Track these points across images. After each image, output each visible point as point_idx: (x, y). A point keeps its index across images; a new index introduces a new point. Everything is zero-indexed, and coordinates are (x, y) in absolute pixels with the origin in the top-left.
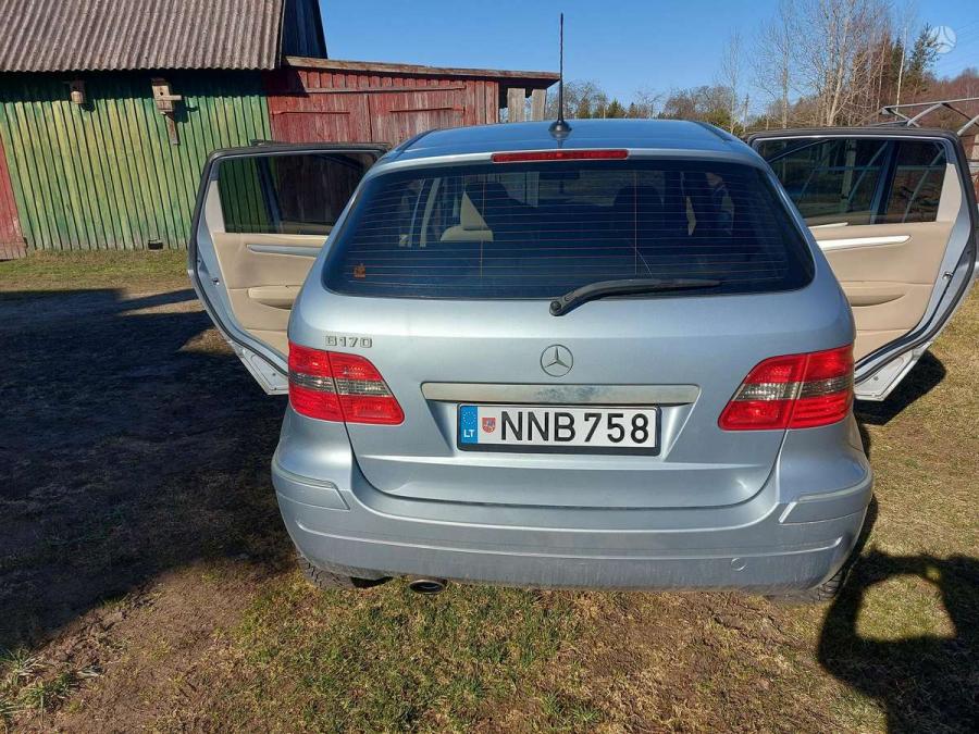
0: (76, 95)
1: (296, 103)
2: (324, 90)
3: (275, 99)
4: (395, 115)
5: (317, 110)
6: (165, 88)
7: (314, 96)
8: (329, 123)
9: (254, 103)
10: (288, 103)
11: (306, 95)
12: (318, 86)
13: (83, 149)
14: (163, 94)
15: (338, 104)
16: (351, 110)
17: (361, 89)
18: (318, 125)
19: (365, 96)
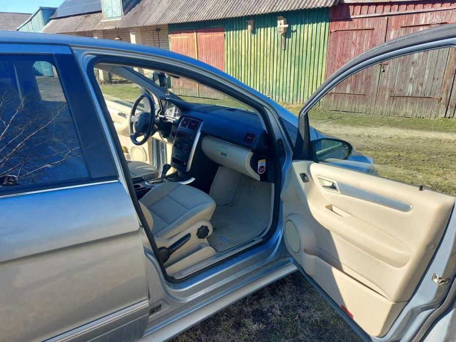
0: (250, 27)
1: (345, 24)
2: (361, 16)
3: (333, 23)
4: (403, 29)
5: (356, 28)
6: (282, 21)
7: (355, 20)
8: (361, 36)
9: (323, 27)
10: (341, 25)
11: (351, 20)
12: (359, 13)
13: (249, 52)
14: (281, 24)
15: (368, 24)
16: (375, 27)
17: (385, 14)
18: (354, 37)
19: (386, 18)
